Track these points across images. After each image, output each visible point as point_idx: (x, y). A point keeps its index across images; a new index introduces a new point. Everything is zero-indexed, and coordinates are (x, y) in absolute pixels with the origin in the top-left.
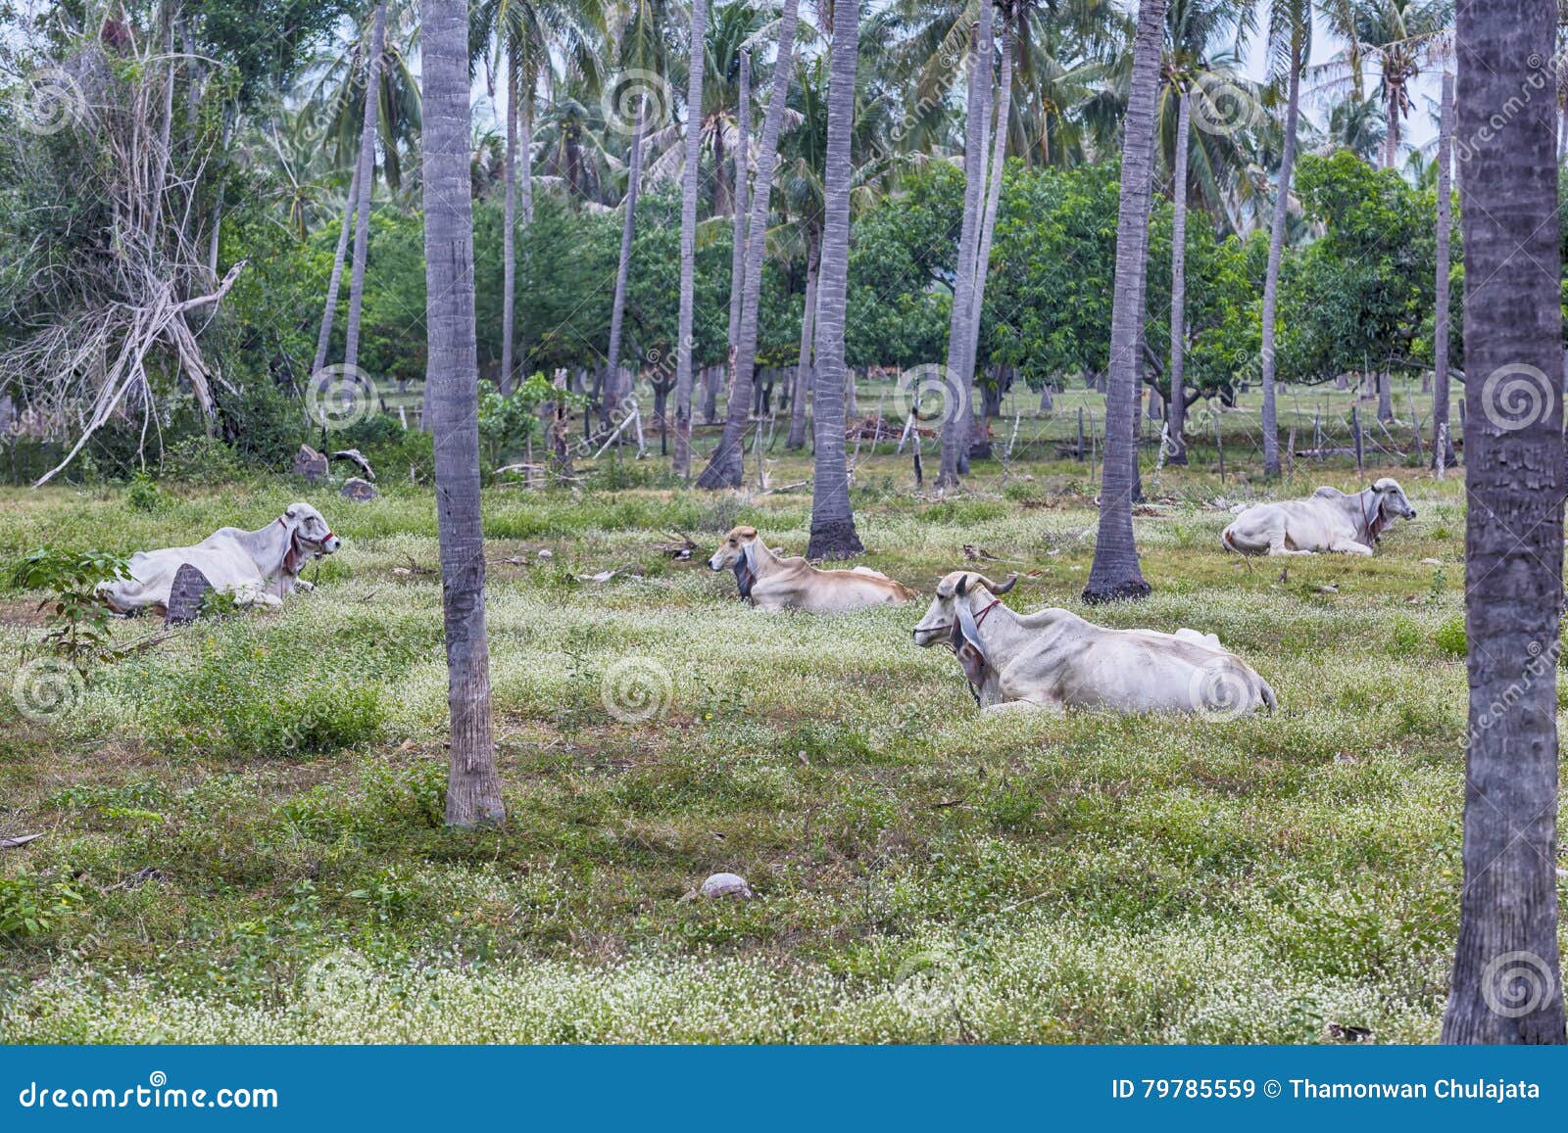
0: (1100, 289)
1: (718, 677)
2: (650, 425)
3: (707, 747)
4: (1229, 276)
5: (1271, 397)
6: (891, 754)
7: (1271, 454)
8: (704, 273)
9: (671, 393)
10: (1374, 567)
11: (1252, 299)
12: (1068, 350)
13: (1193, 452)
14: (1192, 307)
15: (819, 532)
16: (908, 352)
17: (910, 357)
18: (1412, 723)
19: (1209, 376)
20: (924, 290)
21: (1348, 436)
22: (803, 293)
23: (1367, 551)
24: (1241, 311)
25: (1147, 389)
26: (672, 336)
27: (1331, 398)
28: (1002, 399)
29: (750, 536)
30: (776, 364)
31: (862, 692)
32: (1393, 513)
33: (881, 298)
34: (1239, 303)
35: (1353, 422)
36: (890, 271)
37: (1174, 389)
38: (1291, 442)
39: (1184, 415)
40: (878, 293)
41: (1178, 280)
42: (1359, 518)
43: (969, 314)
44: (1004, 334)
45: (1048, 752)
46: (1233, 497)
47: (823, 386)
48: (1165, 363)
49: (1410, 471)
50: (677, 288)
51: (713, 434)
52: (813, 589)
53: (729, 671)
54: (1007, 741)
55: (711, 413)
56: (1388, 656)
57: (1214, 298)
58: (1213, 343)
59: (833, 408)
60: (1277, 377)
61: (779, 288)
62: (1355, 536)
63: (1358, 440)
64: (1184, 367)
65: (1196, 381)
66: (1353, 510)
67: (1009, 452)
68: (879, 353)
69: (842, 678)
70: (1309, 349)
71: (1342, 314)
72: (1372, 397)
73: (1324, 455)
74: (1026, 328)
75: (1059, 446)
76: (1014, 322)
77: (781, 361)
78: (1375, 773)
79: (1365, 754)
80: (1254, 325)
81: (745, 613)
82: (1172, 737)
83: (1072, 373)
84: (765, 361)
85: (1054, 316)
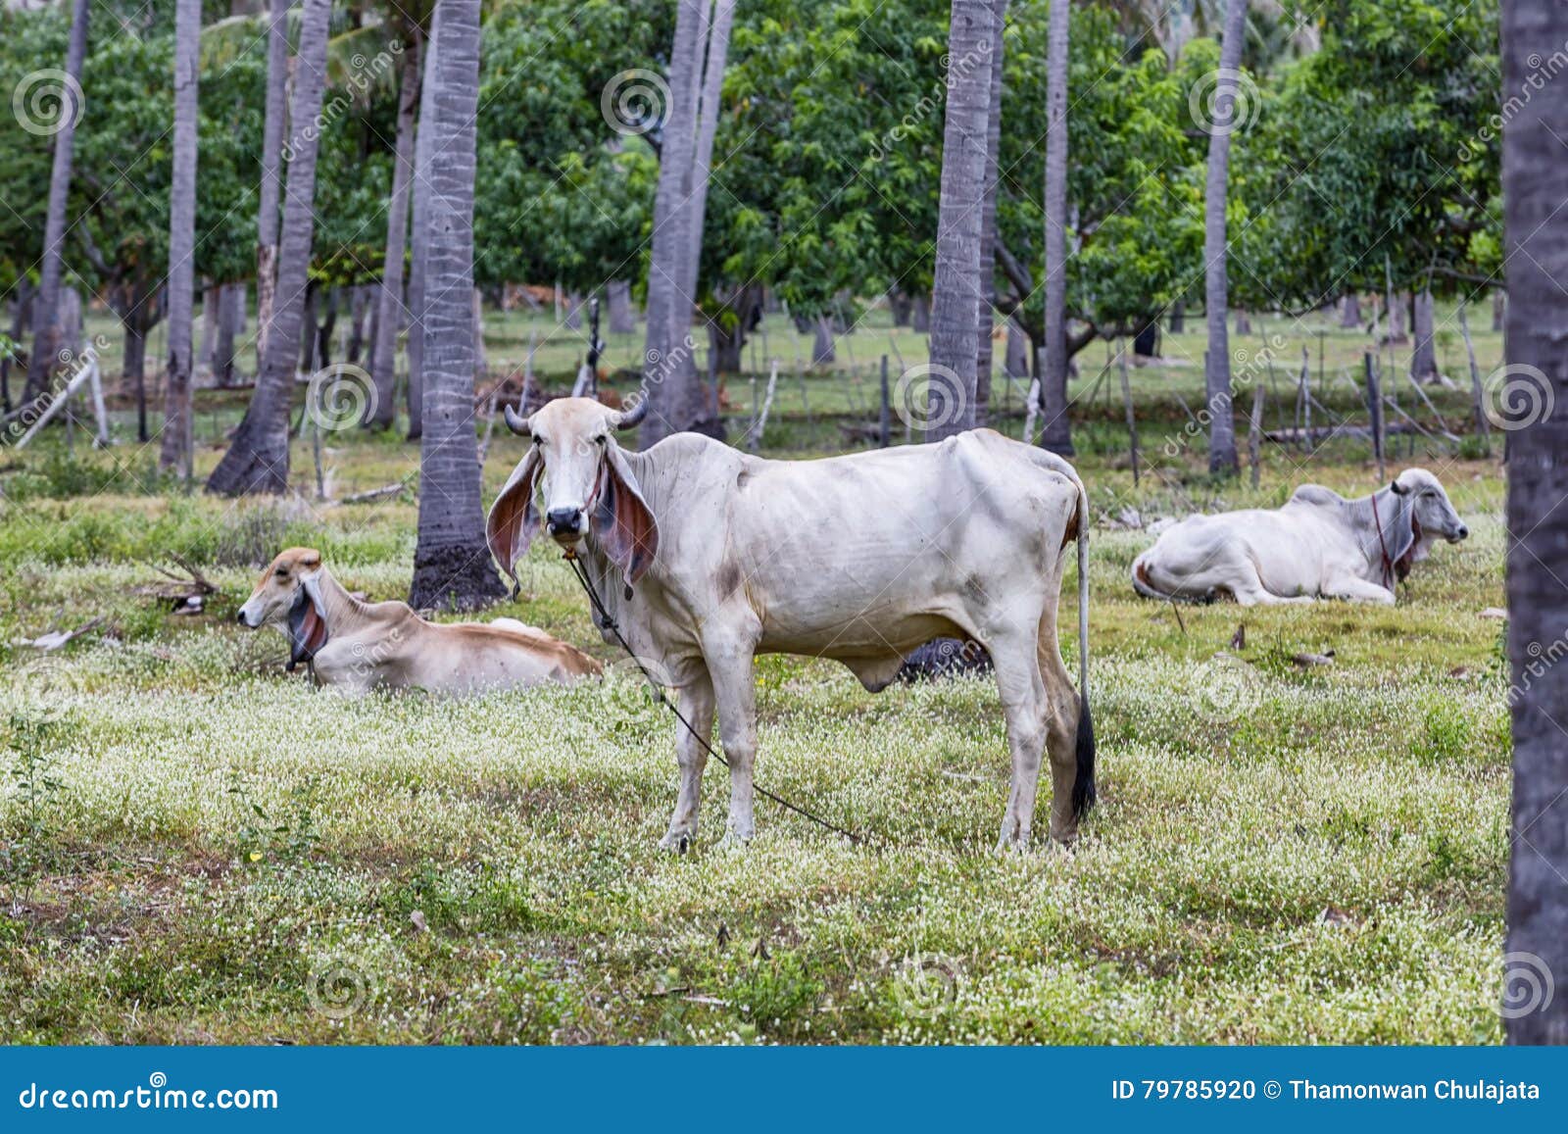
0: (919, 145)
1: (270, 793)
2: (116, 389)
3: (253, 905)
4: (1147, 121)
5: (1220, 336)
6: (567, 914)
7: (1221, 436)
8: (213, 117)
9: (156, 329)
10: (1397, 624)
11: (1188, 163)
12: (862, 254)
13: (1083, 435)
14: (1081, 176)
15: (431, 562)
16: (577, 258)
17: (581, 266)
18: (1448, 860)
19: (1111, 299)
20: (604, 148)
21: (1357, 406)
22: (390, 153)
23: (1386, 596)
24: (1168, 182)
25: (1003, 325)
26: (155, 230)
27: (1327, 341)
28: (744, 343)
29: (312, 565)
30: (341, 280)
31: (514, 818)
32: (1431, 532)
33: (530, 162)
34: (1167, 170)
35: (1367, 379)
36: (545, 113)
37: (1051, 322)
38: (1257, 414)
39: (1068, 370)
40: (524, 152)
41: (1057, 128)
42: (1371, 540)
43: (686, 189)
44: (750, 226)
45: (833, 909)
46: (1153, 509)
47: (436, 308)
48: (1034, 277)
49: (1469, 467)
50: (166, 142)
51: (229, 404)
52: (422, 657)
53: (288, 785)
54: (765, 892)
55: (225, 368)
56: (1414, 761)
57: (1121, 161)
58: (1119, 240)
59: (451, 346)
60: (1231, 302)
61: (346, 144)
62: (1364, 570)
63: (1375, 413)
64: (1068, 285)
65: (1088, 307)
66: (1360, 524)
67: (759, 433)
68: (526, 262)
69: (480, 796)
70: (1288, 250)
71: (1346, 189)
72: (1401, 339)
73: (1316, 439)
74: (788, 213)
75: (844, 424)
76: (767, 204)
77: (350, 276)
78: (1385, 941)
79: (1368, 911)
80: (1191, 208)
81: (307, 697)
82: (1044, 884)
83: (870, 296)
84: (322, 274)
85: (837, 193)
